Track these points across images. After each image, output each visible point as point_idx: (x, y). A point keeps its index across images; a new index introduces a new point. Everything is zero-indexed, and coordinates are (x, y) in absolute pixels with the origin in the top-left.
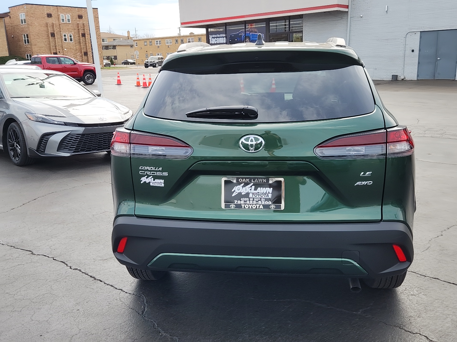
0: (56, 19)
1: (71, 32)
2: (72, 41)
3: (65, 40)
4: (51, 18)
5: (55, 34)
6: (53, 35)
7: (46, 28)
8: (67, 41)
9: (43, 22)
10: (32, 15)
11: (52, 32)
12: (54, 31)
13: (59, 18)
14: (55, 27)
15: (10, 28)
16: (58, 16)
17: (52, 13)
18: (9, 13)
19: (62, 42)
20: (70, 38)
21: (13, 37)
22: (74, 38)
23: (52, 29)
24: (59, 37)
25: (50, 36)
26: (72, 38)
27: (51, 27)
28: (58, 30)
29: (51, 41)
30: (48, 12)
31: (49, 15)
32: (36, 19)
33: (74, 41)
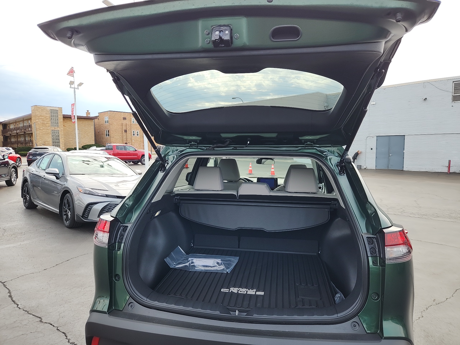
0: (129, 121)
1: (138, 129)
2: (138, 135)
3: (134, 135)
4: (125, 120)
5: (127, 131)
6: (126, 131)
7: (122, 126)
8: (135, 136)
9: (120, 123)
10: (113, 118)
11: (126, 129)
12: (127, 128)
13: (131, 120)
14: (127, 126)
15: (98, 126)
16: (130, 119)
17: (126, 117)
18: (98, 116)
19: (131, 136)
20: (137, 133)
21: (99, 132)
22: (140, 133)
23: (125, 127)
24: (130, 132)
25: (124, 132)
26: (139, 133)
27: (125, 126)
28: (130, 128)
29: (124, 135)
30: (124, 117)
31: (124, 119)
32: (116, 121)
33: (140, 136)
